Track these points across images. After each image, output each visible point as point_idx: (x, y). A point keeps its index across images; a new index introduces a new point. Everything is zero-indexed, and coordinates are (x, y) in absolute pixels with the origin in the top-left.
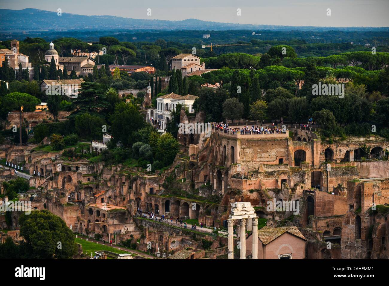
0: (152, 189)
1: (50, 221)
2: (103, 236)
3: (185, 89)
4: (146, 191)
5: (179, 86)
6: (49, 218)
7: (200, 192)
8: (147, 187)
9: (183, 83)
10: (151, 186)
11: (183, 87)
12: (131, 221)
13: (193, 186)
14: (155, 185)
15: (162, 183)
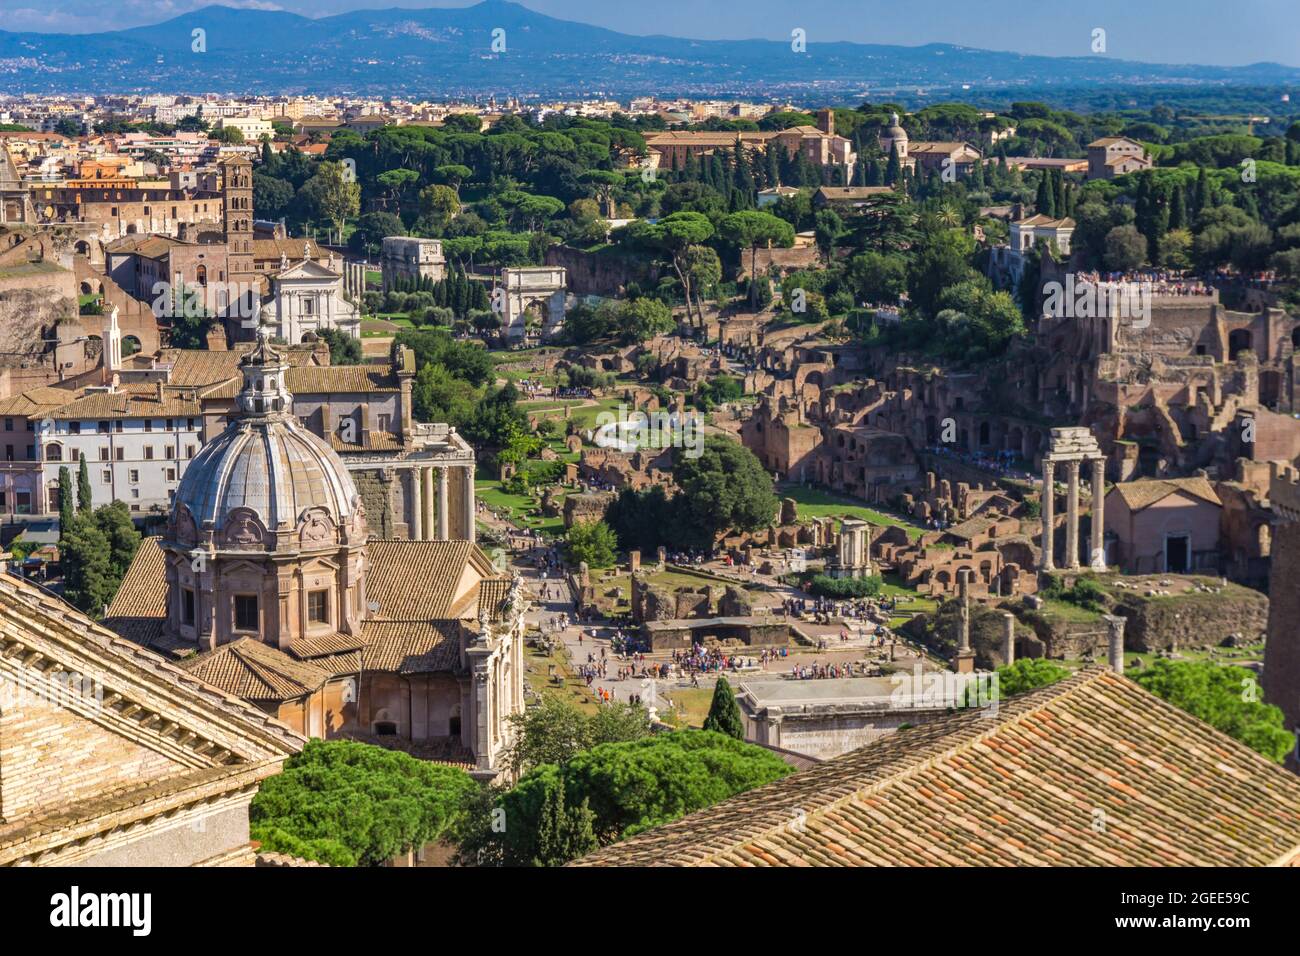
0: (959, 401)
1: (724, 454)
2: (856, 486)
3: (1067, 208)
4: (948, 403)
5: (1057, 202)
6: (723, 449)
7: (1046, 407)
8: (949, 396)
9: (1064, 196)
10: (958, 395)
11: (1063, 202)
12: (912, 461)
13: (1035, 395)
14: (967, 392)
15: (980, 388)
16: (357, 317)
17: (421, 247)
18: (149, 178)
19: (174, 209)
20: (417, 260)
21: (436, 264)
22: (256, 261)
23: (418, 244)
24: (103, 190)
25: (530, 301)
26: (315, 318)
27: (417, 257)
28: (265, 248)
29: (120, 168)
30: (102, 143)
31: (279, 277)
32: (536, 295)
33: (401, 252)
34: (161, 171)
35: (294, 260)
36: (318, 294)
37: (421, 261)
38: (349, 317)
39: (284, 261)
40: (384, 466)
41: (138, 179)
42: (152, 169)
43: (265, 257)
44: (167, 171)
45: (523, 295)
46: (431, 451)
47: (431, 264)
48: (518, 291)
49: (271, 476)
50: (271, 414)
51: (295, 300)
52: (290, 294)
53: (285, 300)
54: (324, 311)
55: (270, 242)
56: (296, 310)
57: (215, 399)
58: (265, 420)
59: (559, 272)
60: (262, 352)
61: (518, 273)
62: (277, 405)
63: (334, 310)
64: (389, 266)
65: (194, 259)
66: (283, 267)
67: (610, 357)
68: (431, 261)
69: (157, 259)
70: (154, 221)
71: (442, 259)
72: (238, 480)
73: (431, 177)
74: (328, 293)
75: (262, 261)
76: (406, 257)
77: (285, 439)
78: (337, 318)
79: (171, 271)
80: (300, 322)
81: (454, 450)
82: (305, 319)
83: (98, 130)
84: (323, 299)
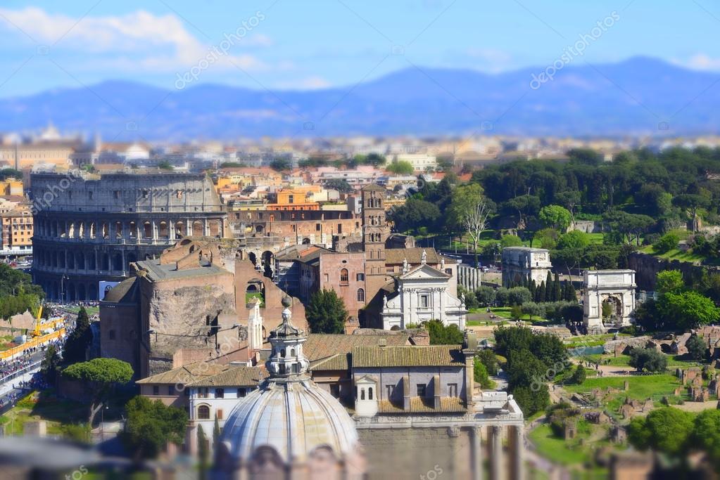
16: (463, 309)
17: (532, 254)
18: (332, 202)
19: (340, 226)
20: (529, 266)
21: (544, 268)
22: (387, 265)
23: (530, 252)
24: (294, 211)
25: (606, 297)
26: (429, 310)
27: (529, 262)
28: (394, 254)
29: (310, 194)
30: (301, 175)
31: (401, 278)
32: (611, 292)
33: (517, 258)
34: (342, 198)
35: (414, 265)
36: (432, 290)
37: (532, 266)
38: (457, 309)
39: (405, 265)
40: (452, 425)
41: (321, 203)
42: (335, 194)
43: (394, 262)
44: (346, 196)
45: (600, 292)
46: (490, 413)
47: (540, 268)
48: (596, 289)
49: (289, 421)
50: (292, 376)
51: (414, 295)
52: (409, 291)
53: (406, 296)
54: (437, 305)
55: (400, 250)
56: (415, 304)
57: (321, 371)
58: (286, 380)
59: (631, 274)
60: (285, 328)
61: (596, 275)
62: (297, 367)
63: (445, 304)
64: (508, 270)
65: (339, 264)
66: (405, 270)
67: (669, 343)
68: (540, 266)
69: (309, 263)
70: (324, 235)
71: (549, 264)
72: (263, 425)
73: (549, 199)
74: (440, 290)
75: (392, 265)
76: (521, 262)
77: (301, 394)
78: (447, 310)
79: (321, 273)
80: (418, 313)
81: (507, 413)
82: (422, 311)
83: (303, 165)
84: (436, 295)
